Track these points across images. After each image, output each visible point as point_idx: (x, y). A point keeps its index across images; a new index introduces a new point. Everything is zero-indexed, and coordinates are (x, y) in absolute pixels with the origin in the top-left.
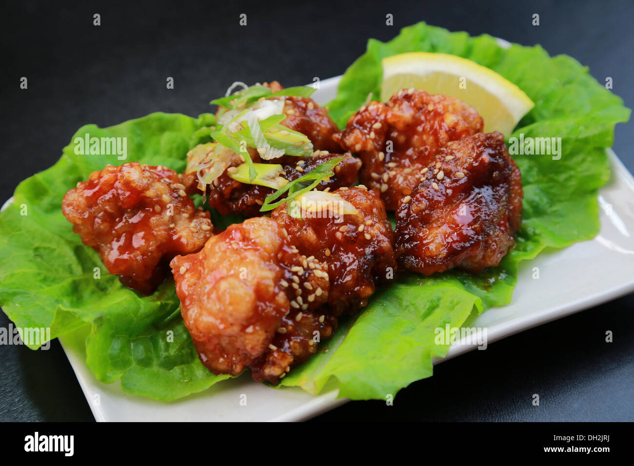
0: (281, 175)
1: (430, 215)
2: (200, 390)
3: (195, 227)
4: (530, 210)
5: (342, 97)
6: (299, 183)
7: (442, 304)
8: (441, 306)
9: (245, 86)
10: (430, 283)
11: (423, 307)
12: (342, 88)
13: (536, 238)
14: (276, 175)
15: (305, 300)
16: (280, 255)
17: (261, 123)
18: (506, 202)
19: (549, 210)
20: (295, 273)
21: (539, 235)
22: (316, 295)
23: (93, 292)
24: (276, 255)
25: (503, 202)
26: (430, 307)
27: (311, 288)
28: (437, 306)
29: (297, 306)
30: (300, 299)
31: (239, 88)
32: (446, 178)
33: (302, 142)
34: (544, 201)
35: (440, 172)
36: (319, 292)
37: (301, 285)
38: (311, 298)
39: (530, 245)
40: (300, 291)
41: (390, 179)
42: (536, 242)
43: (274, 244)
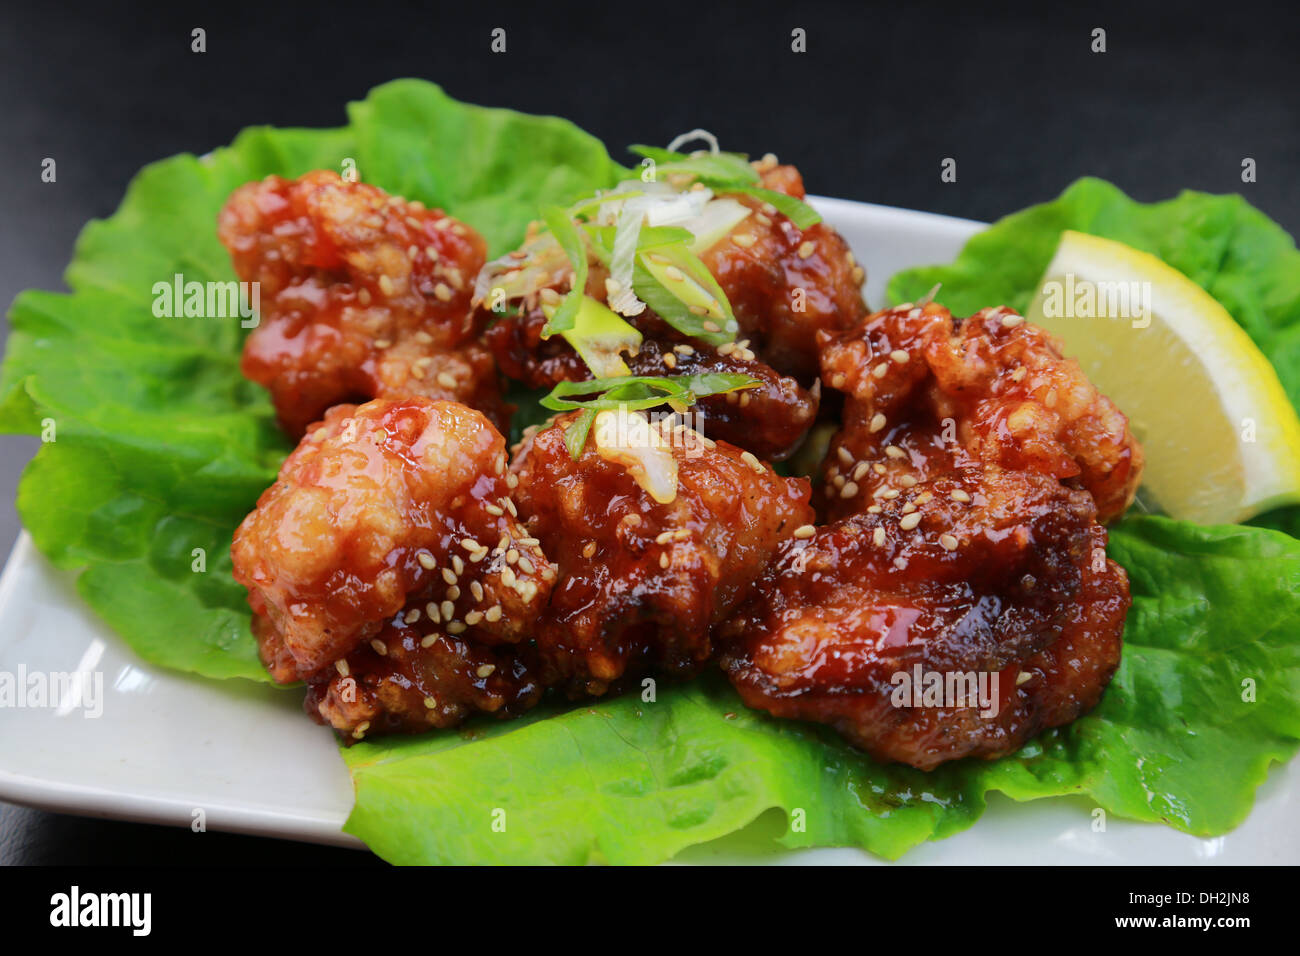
0: (624, 355)
1: (829, 590)
2: (210, 675)
3: (425, 370)
4: (1132, 703)
5: (961, 267)
6: (648, 386)
7: (723, 778)
8: (718, 778)
9: (715, 148)
10: (744, 722)
11: (691, 761)
12: (972, 250)
13: (1087, 765)
14: (616, 349)
15: (460, 614)
16: (457, 502)
17: (646, 230)
18: (1018, 650)
19: (1175, 727)
20: (465, 554)
21: (1096, 763)
22: (484, 618)
23: (219, 395)
24: (450, 499)
25: (1010, 646)
26: (695, 770)
27: (479, 597)
28: (712, 776)
29: (436, 619)
30: (448, 607)
31: (702, 145)
32: (918, 531)
33: (705, 308)
34: (1172, 700)
35: (913, 515)
36: (494, 614)
37: (464, 581)
38: (473, 618)
39: (1063, 772)
40: (456, 591)
41: (866, 477)
42: (1079, 773)
43: (454, 474)
